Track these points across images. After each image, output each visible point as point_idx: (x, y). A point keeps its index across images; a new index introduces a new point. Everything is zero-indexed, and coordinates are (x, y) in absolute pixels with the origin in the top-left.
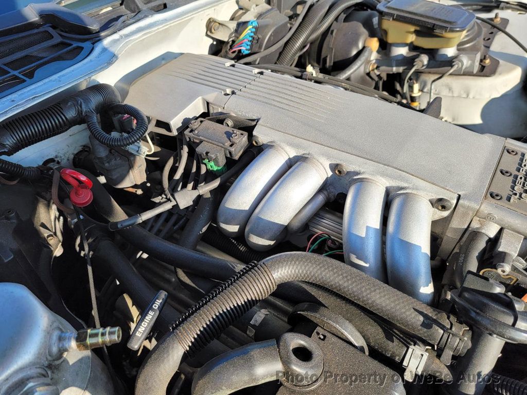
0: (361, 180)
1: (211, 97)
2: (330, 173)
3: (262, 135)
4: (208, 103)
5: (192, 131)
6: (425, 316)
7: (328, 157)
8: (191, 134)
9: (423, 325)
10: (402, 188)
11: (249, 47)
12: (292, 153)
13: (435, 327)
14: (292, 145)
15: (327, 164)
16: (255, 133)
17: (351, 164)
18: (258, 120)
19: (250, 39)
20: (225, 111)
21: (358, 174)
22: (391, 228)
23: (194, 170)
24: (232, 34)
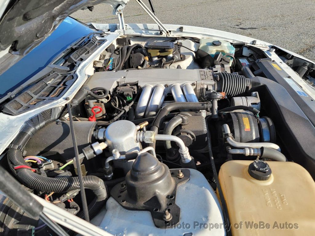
0: (174, 86)
1: (119, 80)
2: (165, 88)
3: (141, 85)
4: (118, 82)
5: (118, 91)
6: (202, 104)
7: (163, 83)
8: (119, 91)
9: (202, 105)
10: (184, 84)
11: (112, 67)
12: (152, 86)
13: (204, 104)
14: (151, 84)
15: (163, 85)
16: (139, 85)
17: (169, 83)
18: (138, 81)
19: (112, 64)
20: (125, 83)
21: (172, 85)
22: (185, 93)
23: (121, 103)
24: (103, 64)
